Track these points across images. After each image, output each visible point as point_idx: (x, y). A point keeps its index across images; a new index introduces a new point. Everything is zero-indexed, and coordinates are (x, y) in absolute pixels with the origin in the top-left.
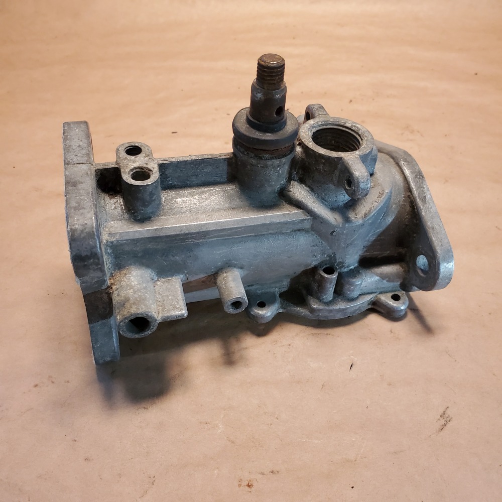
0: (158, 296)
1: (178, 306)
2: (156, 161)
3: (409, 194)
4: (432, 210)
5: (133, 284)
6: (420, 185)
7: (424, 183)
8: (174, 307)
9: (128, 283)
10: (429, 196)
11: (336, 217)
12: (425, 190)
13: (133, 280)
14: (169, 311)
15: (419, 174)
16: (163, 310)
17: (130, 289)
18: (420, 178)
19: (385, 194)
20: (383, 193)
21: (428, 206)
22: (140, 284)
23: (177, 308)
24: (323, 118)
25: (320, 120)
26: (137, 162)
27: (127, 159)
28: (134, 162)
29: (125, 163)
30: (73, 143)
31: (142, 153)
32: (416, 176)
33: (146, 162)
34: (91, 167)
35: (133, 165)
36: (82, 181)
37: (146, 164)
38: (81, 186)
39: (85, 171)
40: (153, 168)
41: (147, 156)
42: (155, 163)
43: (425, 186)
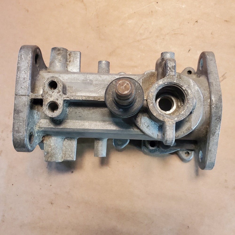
0: (64, 148)
1: (71, 156)
2: (63, 98)
3: (208, 127)
4: (215, 140)
5: (51, 144)
6: (216, 125)
7: (219, 124)
9: (50, 144)
10: (218, 132)
11: (159, 134)
12: (218, 128)
13: (52, 142)
14: (67, 157)
15: (219, 118)
16: (65, 156)
17: (50, 147)
18: (218, 120)
20: (190, 129)
21: (214, 137)
22: (55, 145)
23: (71, 157)
24: (170, 79)
25: (167, 81)
26: (52, 97)
27: (48, 93)
28: (51, 97)
29: (46, 97)
30: (21, 75)
31: (57, 88)
32: (217, 118)
33: (57, 98)
34: (28, 99)
35: (50, 99)
36: (22, 110)
37: (57, 99)
38: (21, 114)
39: (24, 102)
40: (60, 104)
41: (59, 92)
42: (62, 100)
43: (219, 126)
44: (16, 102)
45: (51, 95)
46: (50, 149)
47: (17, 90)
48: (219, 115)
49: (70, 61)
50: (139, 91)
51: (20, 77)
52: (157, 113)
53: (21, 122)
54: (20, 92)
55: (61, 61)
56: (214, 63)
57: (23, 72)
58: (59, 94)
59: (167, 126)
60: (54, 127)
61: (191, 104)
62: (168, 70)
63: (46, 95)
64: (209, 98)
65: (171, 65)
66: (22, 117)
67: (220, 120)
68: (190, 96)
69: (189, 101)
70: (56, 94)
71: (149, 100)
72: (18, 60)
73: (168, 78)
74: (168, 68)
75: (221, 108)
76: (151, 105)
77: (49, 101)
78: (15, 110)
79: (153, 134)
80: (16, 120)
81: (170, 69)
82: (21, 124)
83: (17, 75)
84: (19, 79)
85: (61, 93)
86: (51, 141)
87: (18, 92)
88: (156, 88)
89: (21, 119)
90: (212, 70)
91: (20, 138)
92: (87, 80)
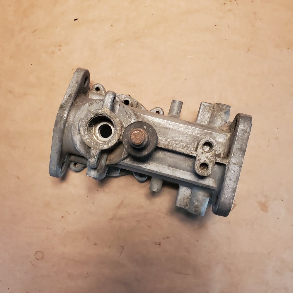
1: (204, 106)
4: (70, 90)
5: (220, 120)
6: (66, 103)
7: (63, 103)
8: (205, 107)
9: (222, 121)
10: (66, 96)
12: (65, 99)
15: (62, 108)
16: (210, 107)
18: (63, 106)
19: (90, 103)
20: (90, 104)
21: (71, 93)
23: (205, 106)
24: (96, 148)
25: (100, 146)
26: (206, 157)
27: (210, 161)
28: (208, 157)
29: (212, 157)
30: (233, 184)
31: (200, 164)
32: (64, 108)
33: (202, 155)
34: (230, 160)
35: (209, 155)
36: (238, 151)
37: (202, 153)
38: (239, 146)
39: (234, 158)
40: (200, 149)
41: (199, 160)
42: (198, 152)
43: (64, 101)
44: (242, 159)
45: (207, 159)
46: (223, 116)
47: (239, 170)
48: (61, 110)
49: (188, 198)
50: (125, 140)
51: (235, 182)
52: (115, 120)
53: (240, 139)
54: (236, 168)
55: (196, 200)
56: (52, 161)
57: (230, 186)
58: (199, 158)
59: (109, 106)
60: (213, 132)
61: (84, 121)
62: (96, 156)
63: (212, 159)
64: (66, 128)
65: (92, 160)
66: (238, 143)
67: (61, 106)
68: (83, 128)
69: (85, 124)
70: (202, 159)
71: (119, 133)
72: (233, 200)
73: (98, 149)
74: (95, 158)
75: (58, 115)
76: (118, 128)
77: (210, 153)
78: (244, 152)
79: (124, 107)
80: (244, 142)
81: (94, 157)
82: (241, 138)
83: (237, 185)
84: (235, 181)
85: (198, 158)
86: (220, 123)
87: (238, 168)
88: (110, 142)
89: (240, 142)
90: (56, 154)
91: (244, 124)
92: (173, 170)
